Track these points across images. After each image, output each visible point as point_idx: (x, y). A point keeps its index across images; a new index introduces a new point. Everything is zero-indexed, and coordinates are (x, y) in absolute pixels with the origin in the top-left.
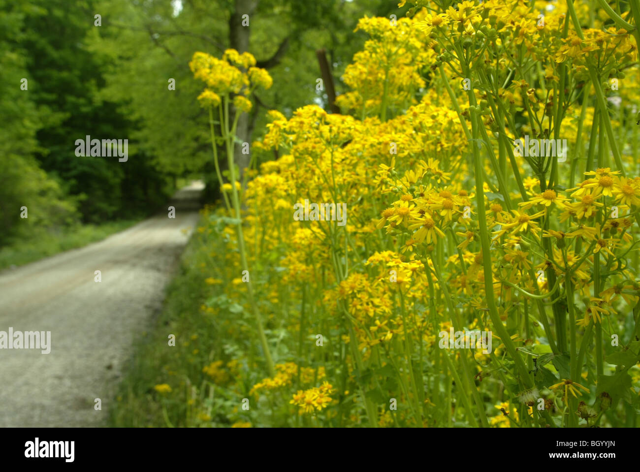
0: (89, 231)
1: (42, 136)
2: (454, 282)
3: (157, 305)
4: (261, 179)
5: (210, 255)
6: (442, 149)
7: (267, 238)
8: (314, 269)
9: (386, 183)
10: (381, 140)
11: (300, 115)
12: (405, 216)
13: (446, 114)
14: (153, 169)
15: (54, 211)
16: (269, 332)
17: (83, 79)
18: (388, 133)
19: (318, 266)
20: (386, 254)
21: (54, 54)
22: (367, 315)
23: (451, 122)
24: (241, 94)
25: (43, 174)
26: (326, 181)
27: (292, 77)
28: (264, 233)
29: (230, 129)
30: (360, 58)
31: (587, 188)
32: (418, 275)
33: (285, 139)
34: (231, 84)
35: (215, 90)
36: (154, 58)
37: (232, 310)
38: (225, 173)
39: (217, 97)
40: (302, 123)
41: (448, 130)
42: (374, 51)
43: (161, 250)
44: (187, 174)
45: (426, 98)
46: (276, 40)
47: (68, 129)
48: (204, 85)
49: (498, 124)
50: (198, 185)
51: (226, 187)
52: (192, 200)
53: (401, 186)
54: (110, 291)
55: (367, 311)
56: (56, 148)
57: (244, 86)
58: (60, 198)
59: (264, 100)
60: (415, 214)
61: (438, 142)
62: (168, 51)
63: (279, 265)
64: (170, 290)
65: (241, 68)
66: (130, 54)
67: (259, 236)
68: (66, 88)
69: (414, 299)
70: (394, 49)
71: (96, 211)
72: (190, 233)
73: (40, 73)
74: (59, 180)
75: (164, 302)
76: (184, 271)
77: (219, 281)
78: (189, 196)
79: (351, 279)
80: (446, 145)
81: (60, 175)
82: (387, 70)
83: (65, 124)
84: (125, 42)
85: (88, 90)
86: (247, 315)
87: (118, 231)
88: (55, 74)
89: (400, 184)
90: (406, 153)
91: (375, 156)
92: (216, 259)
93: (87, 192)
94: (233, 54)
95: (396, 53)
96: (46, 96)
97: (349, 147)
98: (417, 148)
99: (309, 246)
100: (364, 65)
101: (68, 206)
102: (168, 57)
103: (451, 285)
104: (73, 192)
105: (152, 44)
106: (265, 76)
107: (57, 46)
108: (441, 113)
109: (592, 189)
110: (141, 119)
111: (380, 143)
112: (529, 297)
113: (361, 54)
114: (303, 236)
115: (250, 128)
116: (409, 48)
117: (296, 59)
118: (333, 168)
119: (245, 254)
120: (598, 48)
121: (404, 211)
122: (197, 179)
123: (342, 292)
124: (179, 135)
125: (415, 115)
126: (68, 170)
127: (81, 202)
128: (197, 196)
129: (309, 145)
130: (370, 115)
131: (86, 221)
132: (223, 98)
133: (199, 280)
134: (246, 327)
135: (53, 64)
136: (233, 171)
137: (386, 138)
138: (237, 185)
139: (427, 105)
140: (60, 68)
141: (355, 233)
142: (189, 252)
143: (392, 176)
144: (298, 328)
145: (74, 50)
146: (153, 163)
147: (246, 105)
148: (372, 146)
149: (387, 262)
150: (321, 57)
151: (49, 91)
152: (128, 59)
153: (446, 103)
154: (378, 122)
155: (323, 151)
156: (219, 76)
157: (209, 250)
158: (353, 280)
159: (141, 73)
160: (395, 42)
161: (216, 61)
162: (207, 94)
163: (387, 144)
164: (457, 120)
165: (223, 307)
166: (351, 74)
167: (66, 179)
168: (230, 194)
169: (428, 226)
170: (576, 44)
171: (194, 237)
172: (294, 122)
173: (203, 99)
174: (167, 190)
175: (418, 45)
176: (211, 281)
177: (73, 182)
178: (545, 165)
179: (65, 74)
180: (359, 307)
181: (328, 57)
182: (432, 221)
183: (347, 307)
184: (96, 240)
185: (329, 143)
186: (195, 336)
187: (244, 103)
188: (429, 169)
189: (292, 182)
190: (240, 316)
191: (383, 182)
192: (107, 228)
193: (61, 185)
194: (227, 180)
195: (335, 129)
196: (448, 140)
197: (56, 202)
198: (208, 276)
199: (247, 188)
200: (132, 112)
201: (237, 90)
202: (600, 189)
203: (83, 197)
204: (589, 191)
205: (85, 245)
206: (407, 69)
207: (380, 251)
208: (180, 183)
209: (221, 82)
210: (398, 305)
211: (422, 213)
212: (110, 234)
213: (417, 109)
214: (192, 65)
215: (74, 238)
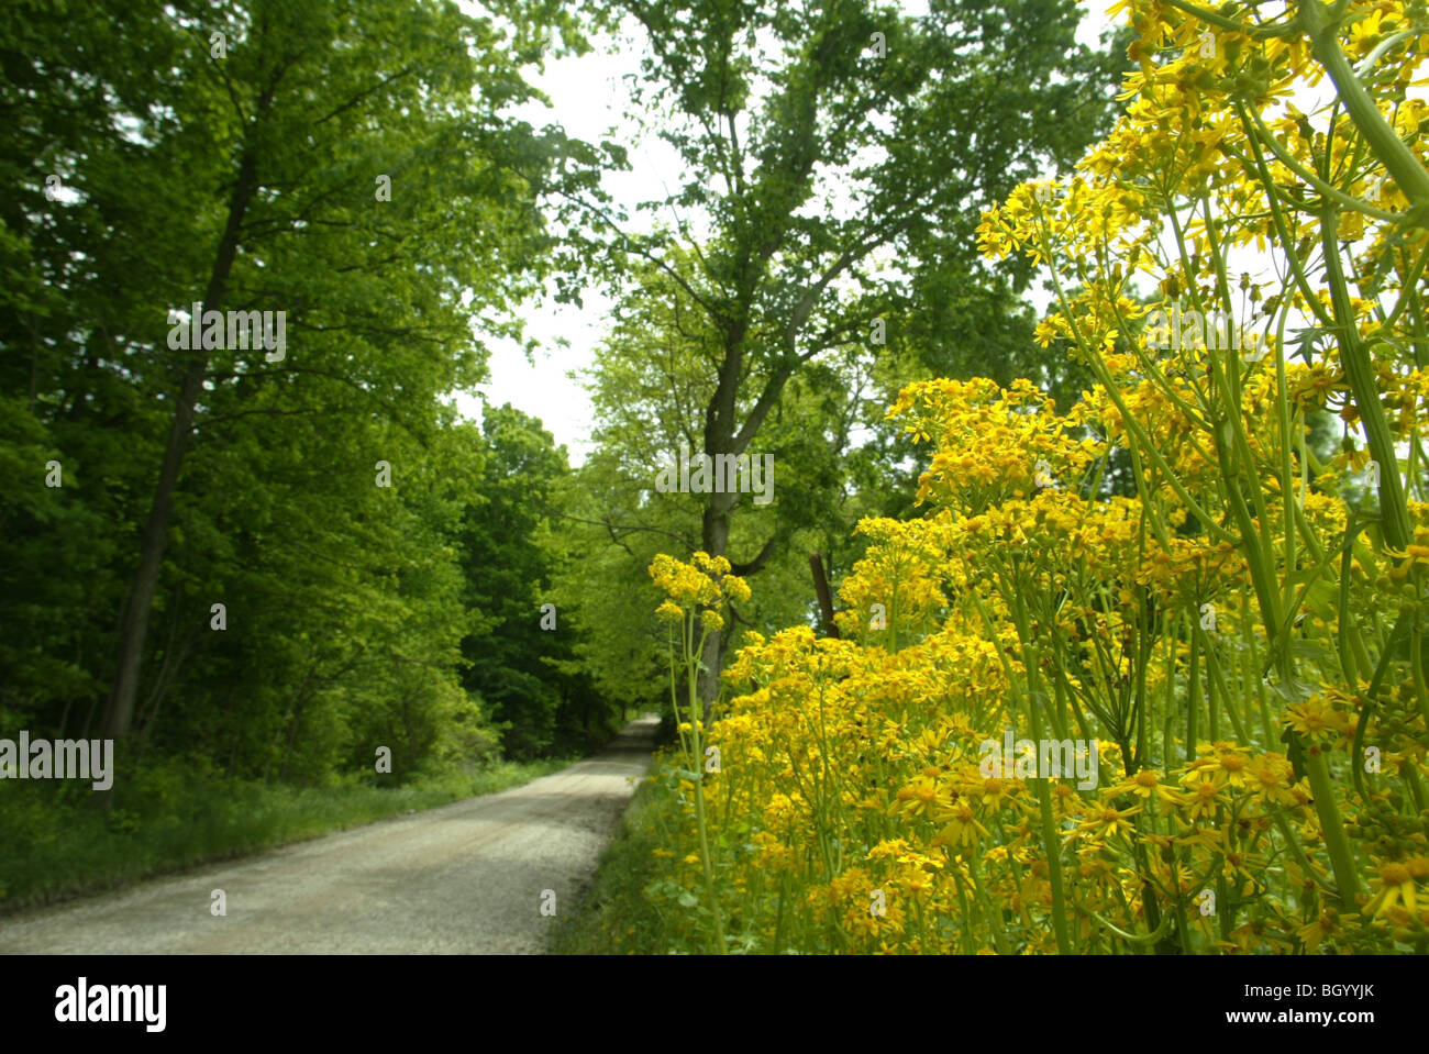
0: (511, 770)
1: (468, 645)
2: (996, 890)
3: (587, 878)
4: (731, 722)
5: (661, 816)
6: (973, 694)
7: (734, 799)
8: (795, 853)
9: (895, 747)
10: (888, 678)
11: (779, 641)
12: (929, 802)
13: (978, 647)
14: (596, 693)
15: (470, 741)
16: (731, 938)
17: (526, 579)
18: (898, 669)
19: (802, 847)
20: (895, 843)
21: (497, 549)
22: (869, 933)
23: (984, 657)
24: (711, 607)
25: (463, 693)
26: (813, 730)
27: (779, 585)
28: (731, 792)
29: (695, 651)
30: (861, 568)
31: (1203, 773)
32: (942, 878)
33: (759, 671)
34: (699, 595)
35: (678, 601)
36: (611, 556)
37: (683, 902)
38: (685, 710)
39: (679, 610)
40: (782, 651)
41: (981, 667)
42: (879, 559)
43: (599, 802)
44: (640, 703)
45: (950, 624)
46: (760, 540)
47: (501, 638)
48: (664, 595)
49: (1057, 665)
50: (653, 720)
51: (684, 726)
52: (644, 738)
53: (915, 750)
54: (528, 855)
55: (868, 928)
56: (485, 661)
57: (716, 598)
58: (480, 726)
59: (741, 612)
60: (943, 799)
61: (967, 684)
62: (628, 550)
63: (748, 842)
64: (606, 859)
65: (713, 575)
66: (582, 551)
67: (724, 797)
68: (504, 588)
69: (937, 912)
70: (905, 557)
71: (523, 745)
72: (637, 781)
73: (477, 570)
74: (481, 703)
75: (596, 876)
76: (625, 834)
77: (670, 854)
78: (641, 731)
79: (846, 877)
80: (978, 689)
81: (483, 697)
82: (896, 584)
83: (497, 631)
84: (576, 537)
85: (530, 592)
86: (703, 910)
87: (547, 774)
88: (493, 571)
89: (916, 748)
90: (923, 698)
91: (880, 701)
92: (668, 820)
93: (513, 721)
94: (702, 556)
95: (908, 562)
96: (479, 597)
97: (846, 682)
98: (937, 691)
99: (790, 818)
100: (866, 577)
101: (489, 736)
102: (627, 556)
103: (991, 895)
104: (497, 719)
105: (610, 541)
106: (742, 586)
107: (500, 539)
108: (970, 643)
109: (1211, 774)
110: (589, 630)
111: (886, 683)
112: (1118, 936)
113: (863, 563)
114: (781, 804)
115: (723, 648)
116: (924, 556)
117: (785, 563)
118: (823, 714)
119: (704, 821)
120: (1194, 567)
121: (927, 795)
122: (652, 711)
123: (833, 895)
124: (632, 653)
125: (934, 646)
126: (495, 690)
127: (504, 731)
128: (651, 731)
129: (792, 681)
130: (874, 645)
131: (508, 757)
132: (687, 612)
133: (645, 847)
134: (699, 926)
135: (492, 560)
136: (696, 707)
137: (896, 676)
138: (699, 724)
139: (951, 633)
140: (500, 566)
141: (853, 807)
142: (634, 808)
143: (904, 737)
144: (773, 931)
145: (519, 544)
146: (597, 685)
147: (716, 621)
148: (876, 686)
149: (897, 857)
150: (815, 563)
151: (484, 591)
152: (581, 557)
153: (978, 629)
154: (884, 653)
155: (809, 690)
156: (684, 584)
157: (659, 807)
158: (847, 879)
159: (594, 574)
160: (905, 548)
161: (681, 565)
162: (668, 605)
163: (896, 684)
164: (994, 654)
165: (671, 896)
166: (850, 587)
167: (489, 701)
168: (688, 736)
169: (964, 819)
170: (1162, 561)
171: (642, 788)
172: (770, 651)
173: (662, 613)
174: (613, 722)
175: (936, 552)
176: (659, 852)
177: (499, 705)
178: (1128, 726)
179: (506, 573)
180: (857, 920)
181: (825, 562)
182: (970, 812)
183: (839, 920)
184: (517, 783)
185: (819, 677)
186: (632, 930)
187: (715, 620)
188: (955, 728)
189: (766, 731)
190: (693, 910)
191: (890, 745)
192: (533, 768)
193: (483, 709)
194: (684, 718)
195: (826, 660)
196: (981, 681)
197: (474, 729)
198: (656, 845)
199: (711, 729)
200: (578, 621)
201: (705, 602)
202: (1225, 773)
203: (508, 725)
204: (1207, 778)
205: (503, 788)
206: (923, 581)
207: (888, 839)
208: (631, 714)
209: (686, 592)
210: (914, 916)
211: (955, 795)
212: (535, 776)
213: (936, 639)
214: (652, 569)
215: (492, 778)
